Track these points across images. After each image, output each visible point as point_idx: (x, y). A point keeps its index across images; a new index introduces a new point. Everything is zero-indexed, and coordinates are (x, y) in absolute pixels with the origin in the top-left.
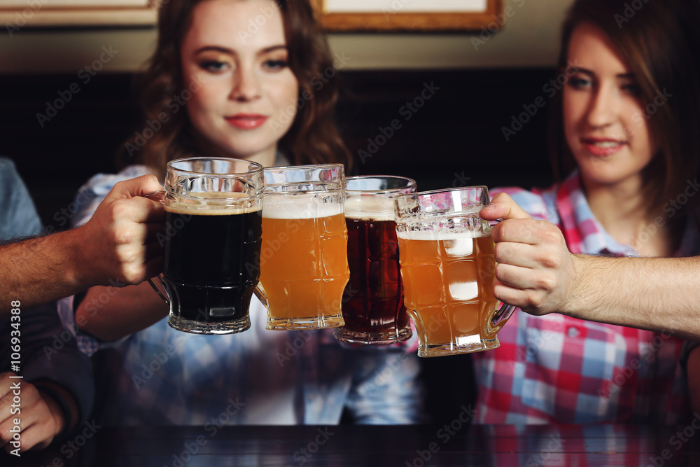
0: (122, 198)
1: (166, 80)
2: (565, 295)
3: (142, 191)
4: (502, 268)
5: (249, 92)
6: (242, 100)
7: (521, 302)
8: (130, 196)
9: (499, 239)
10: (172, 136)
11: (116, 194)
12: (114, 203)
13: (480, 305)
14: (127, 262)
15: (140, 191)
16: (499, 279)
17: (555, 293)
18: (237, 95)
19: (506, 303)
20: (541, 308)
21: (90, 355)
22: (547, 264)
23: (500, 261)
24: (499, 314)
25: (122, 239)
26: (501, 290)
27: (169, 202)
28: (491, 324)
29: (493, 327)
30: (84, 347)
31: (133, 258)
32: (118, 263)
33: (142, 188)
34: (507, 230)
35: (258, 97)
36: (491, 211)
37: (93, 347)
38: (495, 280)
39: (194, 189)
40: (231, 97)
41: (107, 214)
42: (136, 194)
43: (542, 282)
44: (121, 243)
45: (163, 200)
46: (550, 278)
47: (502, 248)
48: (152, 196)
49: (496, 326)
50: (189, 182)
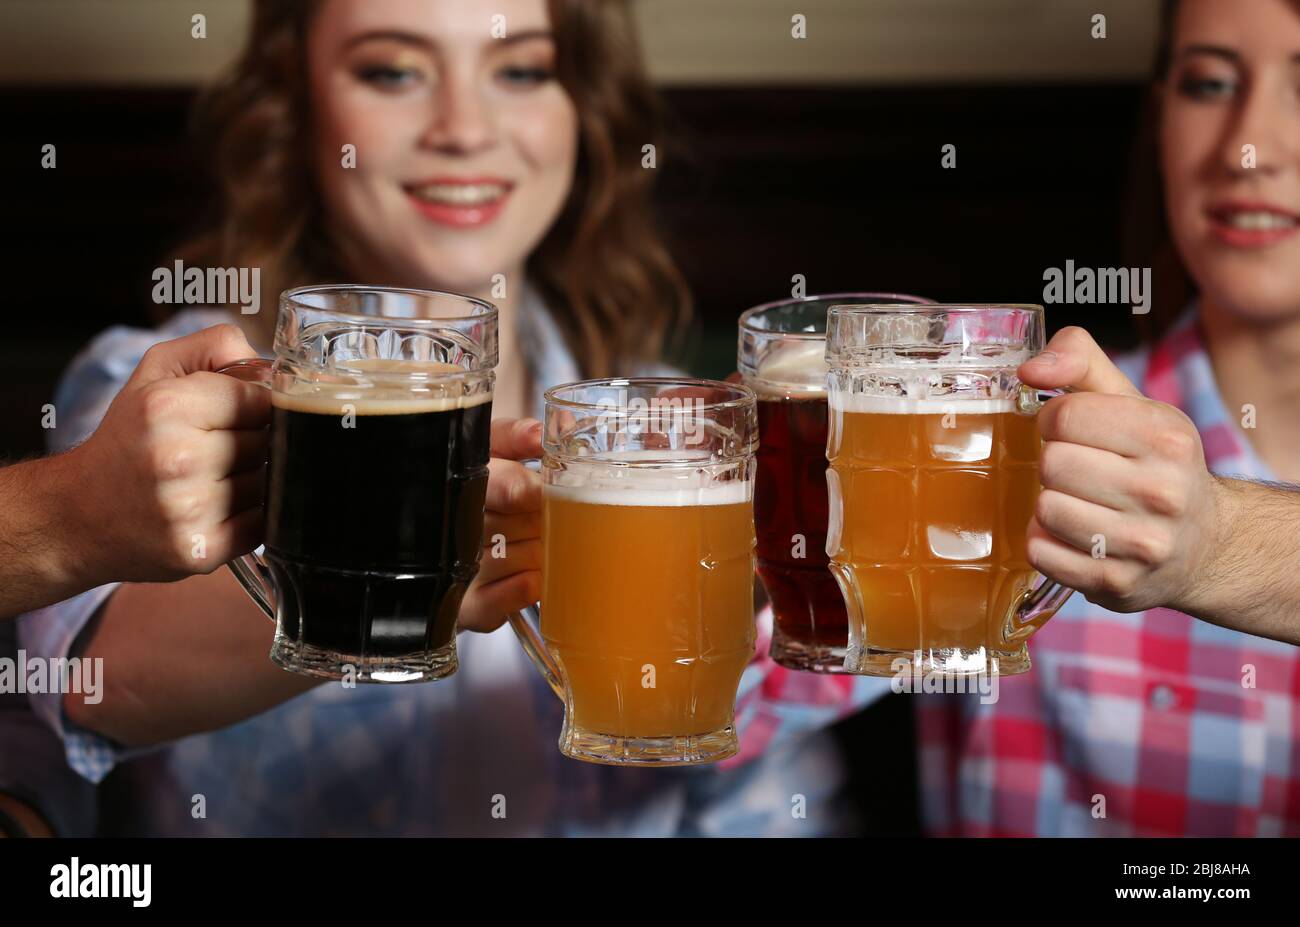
0: (165, 378)
1: (273, 110)
2: (1188, 575)
3: (211, 362)
4: (1052, 501)
5: (469, 133)
6: (453, 150)
7: (1087, 581)
8: (183, 373)
9: (1054, 435)
10: (289, 240)
11: (152, 372)
12: (149, 388)
13: (993, 575)
14: (181, 519)
15: (207, 362)
16: (1042, 523)
17: (1168, 571)
18: (438, 138)
19: (1053, 576)
20: (1131, 599)
21: (96, 779)
22: (1156, 507)
23: (1048, 484)
24: (1036, 598)
25: (171, 467)
26: (1042, 549)
27: (282, 380)
28: (1015, 619)
29: (1018, 626)
30: (83, 760)
31: (196, 512)
32: (161, 523)
33: (210, 355)
34: (1076, 413)
35: (487, 146)
36: (1046, 367)
37: (102, 760)
38: (1033, 524)
39: (338, 356)
40: (423, 144)
41: (135, 413)
42: (195, 367)
43: (1138, 545)
44: (169, 477)
45: (267, 379)
46: (1157, 538)
47: (1057, 456)
48: (234, 370)
49: (1025, 625)
50: (326, 343)
